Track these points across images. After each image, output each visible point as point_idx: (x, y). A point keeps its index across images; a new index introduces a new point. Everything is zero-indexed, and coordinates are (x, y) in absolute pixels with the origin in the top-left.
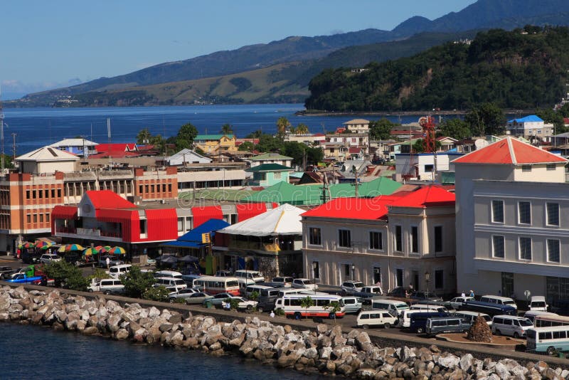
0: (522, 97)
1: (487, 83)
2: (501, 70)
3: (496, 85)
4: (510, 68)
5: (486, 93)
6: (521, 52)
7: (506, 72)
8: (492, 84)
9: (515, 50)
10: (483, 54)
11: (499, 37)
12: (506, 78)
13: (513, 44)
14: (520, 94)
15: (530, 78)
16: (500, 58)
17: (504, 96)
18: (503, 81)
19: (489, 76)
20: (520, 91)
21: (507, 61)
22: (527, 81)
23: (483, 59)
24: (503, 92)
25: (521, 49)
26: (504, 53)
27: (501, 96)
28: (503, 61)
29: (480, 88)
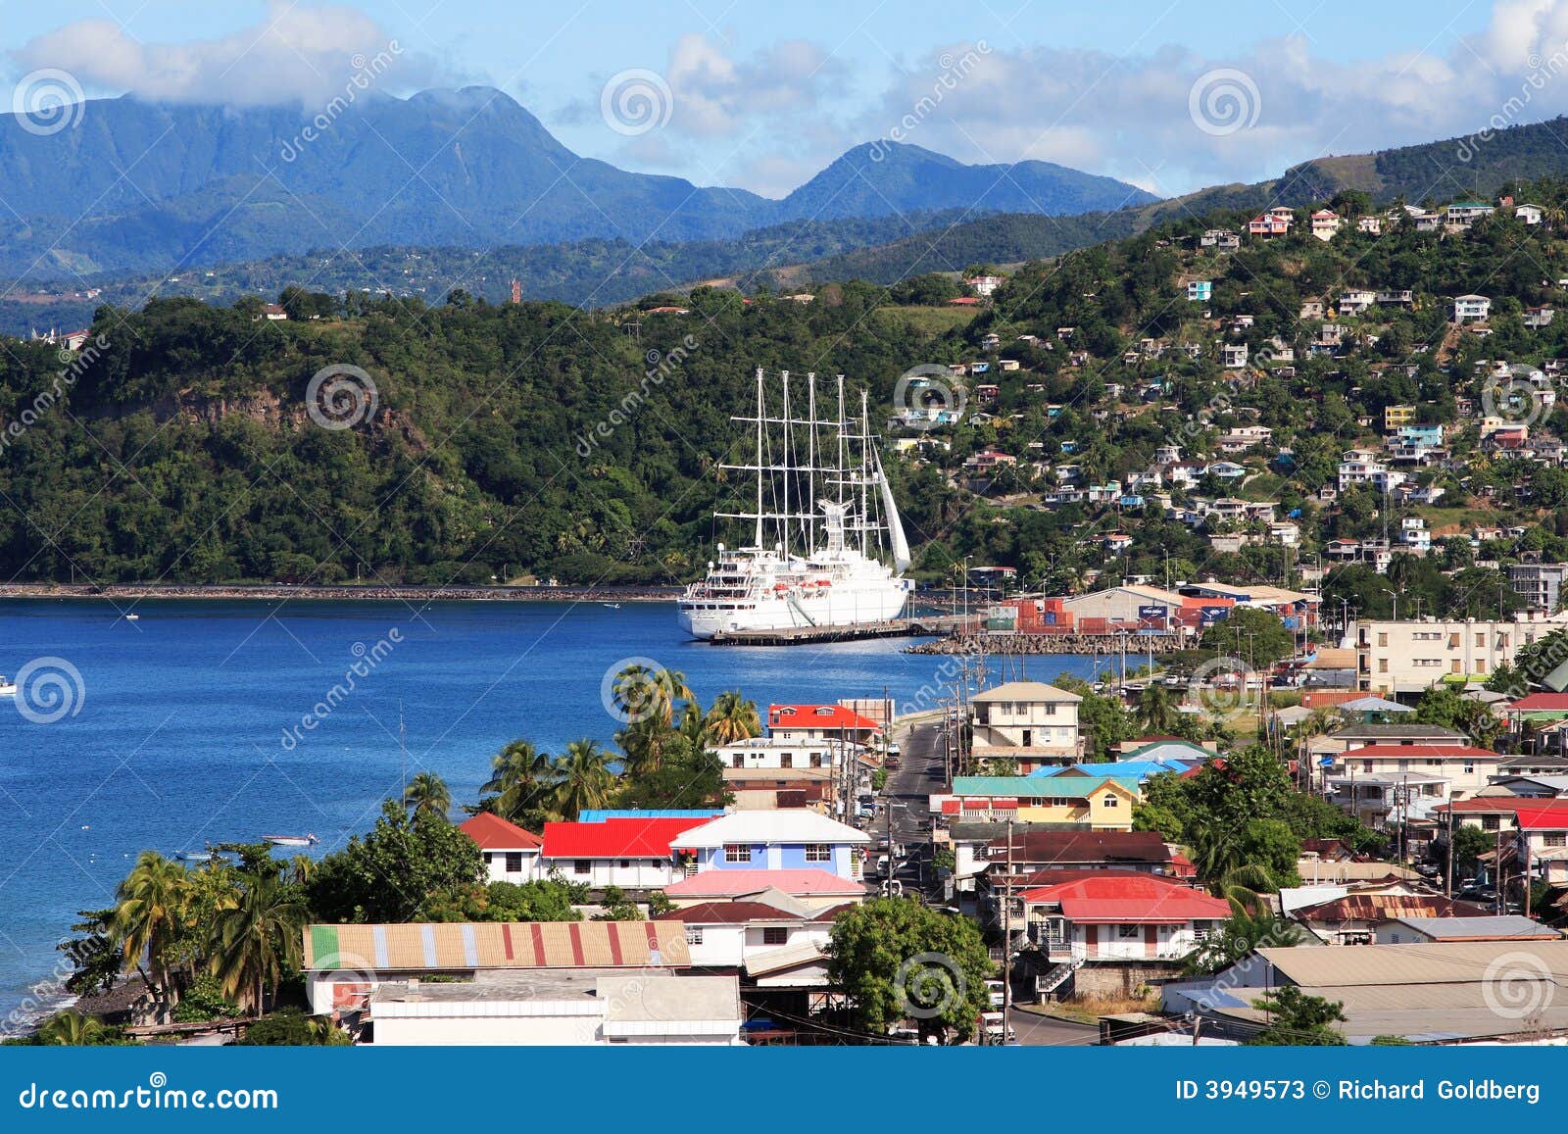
0: (294, 538)
1: (159, 487)
2: (207, 443)
3: (194, 497)
4: (240, 438)
5: (159, 522)
6: (280, 381)
7: (226, 451)
8: (179, 492)
9: (256, 376)
10: (133, 386)
11: (193, 327)
12: (228, 473)
13: (251, 356)
14: (287, 528)
15: (320, 474)
16: (202, 403)
17: (225, 536)
18: (219, 484)
19: (164, 465)
20: (285, 518)
21: (228, 414)
22: (309, 486)
23: (135, 403)
24: (223, 523)
25: (280, 373)
26: (218, 384)
27: (216, 535)
28: (212, 412)
29: (137, 506)
